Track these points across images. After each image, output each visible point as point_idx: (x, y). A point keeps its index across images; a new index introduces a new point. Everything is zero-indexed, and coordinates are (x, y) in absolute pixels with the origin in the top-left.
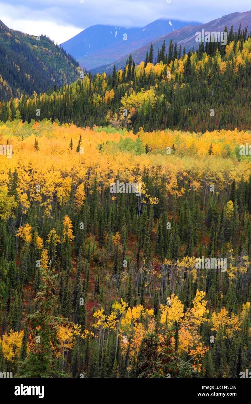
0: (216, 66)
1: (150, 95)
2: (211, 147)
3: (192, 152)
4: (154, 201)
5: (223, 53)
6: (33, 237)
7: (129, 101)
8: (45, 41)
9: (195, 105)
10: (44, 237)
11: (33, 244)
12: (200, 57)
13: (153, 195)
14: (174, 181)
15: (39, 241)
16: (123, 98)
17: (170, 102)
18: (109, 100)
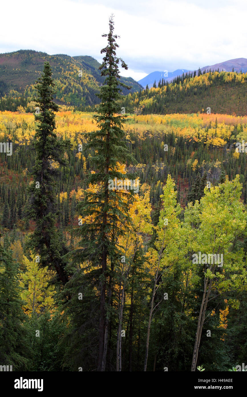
0: (178, 88)
1: (151, 100)
2: (162, 121)
3: (153, 123)
4: (133, 142)
5: (182, 83)
6: (82, 157)
7: (142, 103)
8: (130, 79)
9: (168, 104)
10: (86, 157)
11: (81, 160)
12: (173, 84)
13: (133, 140)
14: (141, 134)
15: (84, 158)
16: (140, 102)
17: (158, 103)
18: (136, 103)
